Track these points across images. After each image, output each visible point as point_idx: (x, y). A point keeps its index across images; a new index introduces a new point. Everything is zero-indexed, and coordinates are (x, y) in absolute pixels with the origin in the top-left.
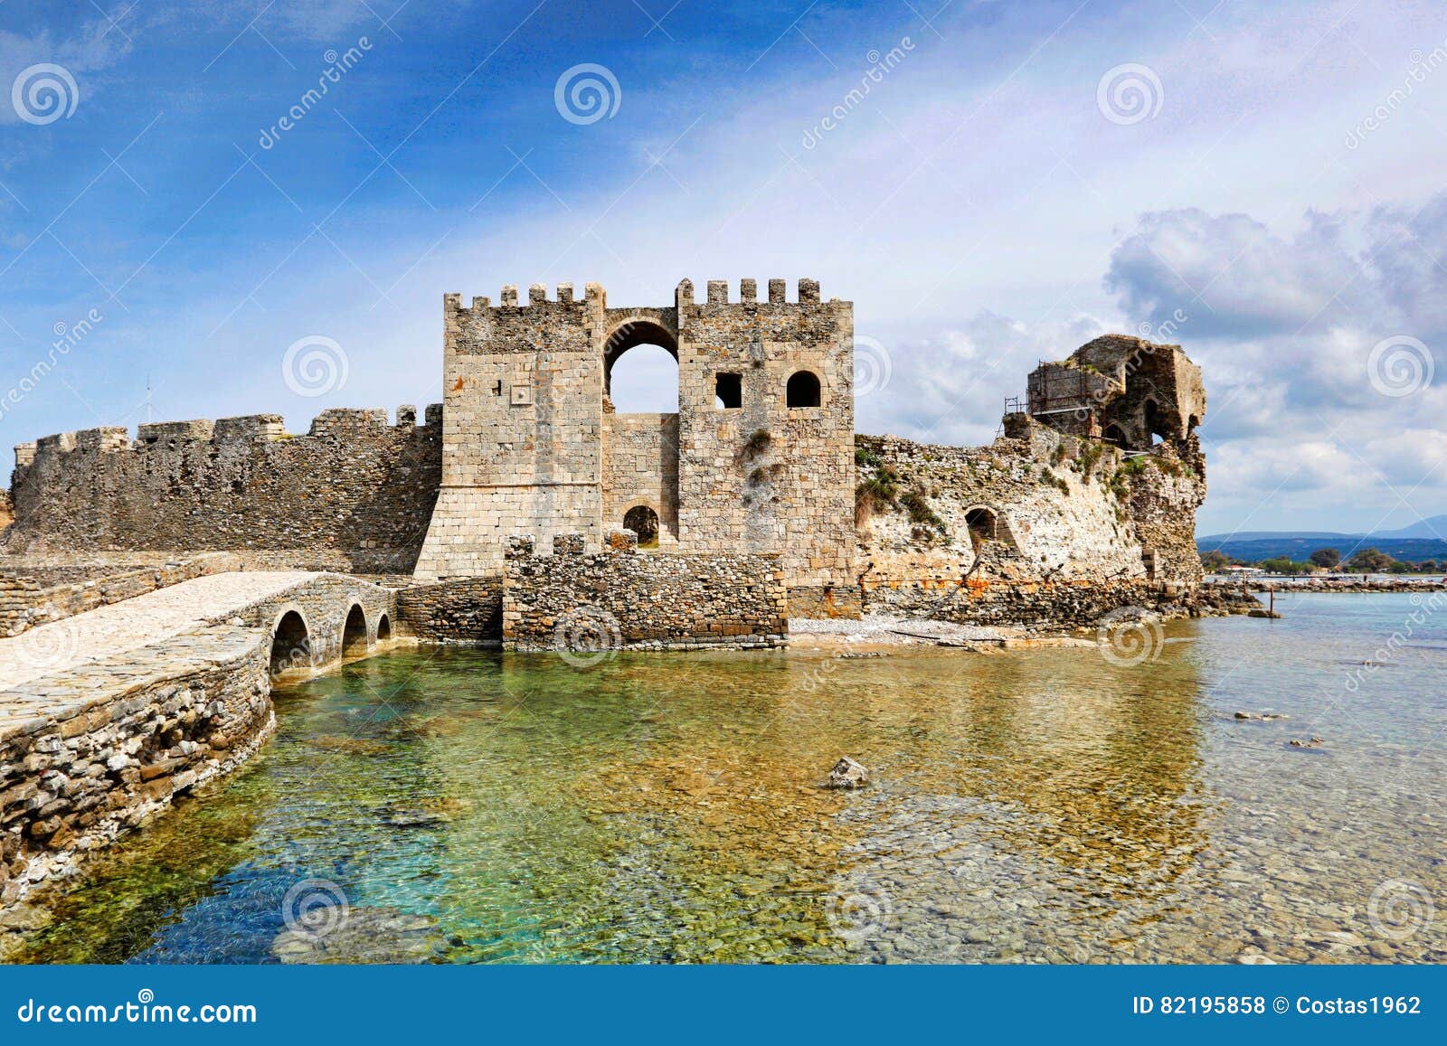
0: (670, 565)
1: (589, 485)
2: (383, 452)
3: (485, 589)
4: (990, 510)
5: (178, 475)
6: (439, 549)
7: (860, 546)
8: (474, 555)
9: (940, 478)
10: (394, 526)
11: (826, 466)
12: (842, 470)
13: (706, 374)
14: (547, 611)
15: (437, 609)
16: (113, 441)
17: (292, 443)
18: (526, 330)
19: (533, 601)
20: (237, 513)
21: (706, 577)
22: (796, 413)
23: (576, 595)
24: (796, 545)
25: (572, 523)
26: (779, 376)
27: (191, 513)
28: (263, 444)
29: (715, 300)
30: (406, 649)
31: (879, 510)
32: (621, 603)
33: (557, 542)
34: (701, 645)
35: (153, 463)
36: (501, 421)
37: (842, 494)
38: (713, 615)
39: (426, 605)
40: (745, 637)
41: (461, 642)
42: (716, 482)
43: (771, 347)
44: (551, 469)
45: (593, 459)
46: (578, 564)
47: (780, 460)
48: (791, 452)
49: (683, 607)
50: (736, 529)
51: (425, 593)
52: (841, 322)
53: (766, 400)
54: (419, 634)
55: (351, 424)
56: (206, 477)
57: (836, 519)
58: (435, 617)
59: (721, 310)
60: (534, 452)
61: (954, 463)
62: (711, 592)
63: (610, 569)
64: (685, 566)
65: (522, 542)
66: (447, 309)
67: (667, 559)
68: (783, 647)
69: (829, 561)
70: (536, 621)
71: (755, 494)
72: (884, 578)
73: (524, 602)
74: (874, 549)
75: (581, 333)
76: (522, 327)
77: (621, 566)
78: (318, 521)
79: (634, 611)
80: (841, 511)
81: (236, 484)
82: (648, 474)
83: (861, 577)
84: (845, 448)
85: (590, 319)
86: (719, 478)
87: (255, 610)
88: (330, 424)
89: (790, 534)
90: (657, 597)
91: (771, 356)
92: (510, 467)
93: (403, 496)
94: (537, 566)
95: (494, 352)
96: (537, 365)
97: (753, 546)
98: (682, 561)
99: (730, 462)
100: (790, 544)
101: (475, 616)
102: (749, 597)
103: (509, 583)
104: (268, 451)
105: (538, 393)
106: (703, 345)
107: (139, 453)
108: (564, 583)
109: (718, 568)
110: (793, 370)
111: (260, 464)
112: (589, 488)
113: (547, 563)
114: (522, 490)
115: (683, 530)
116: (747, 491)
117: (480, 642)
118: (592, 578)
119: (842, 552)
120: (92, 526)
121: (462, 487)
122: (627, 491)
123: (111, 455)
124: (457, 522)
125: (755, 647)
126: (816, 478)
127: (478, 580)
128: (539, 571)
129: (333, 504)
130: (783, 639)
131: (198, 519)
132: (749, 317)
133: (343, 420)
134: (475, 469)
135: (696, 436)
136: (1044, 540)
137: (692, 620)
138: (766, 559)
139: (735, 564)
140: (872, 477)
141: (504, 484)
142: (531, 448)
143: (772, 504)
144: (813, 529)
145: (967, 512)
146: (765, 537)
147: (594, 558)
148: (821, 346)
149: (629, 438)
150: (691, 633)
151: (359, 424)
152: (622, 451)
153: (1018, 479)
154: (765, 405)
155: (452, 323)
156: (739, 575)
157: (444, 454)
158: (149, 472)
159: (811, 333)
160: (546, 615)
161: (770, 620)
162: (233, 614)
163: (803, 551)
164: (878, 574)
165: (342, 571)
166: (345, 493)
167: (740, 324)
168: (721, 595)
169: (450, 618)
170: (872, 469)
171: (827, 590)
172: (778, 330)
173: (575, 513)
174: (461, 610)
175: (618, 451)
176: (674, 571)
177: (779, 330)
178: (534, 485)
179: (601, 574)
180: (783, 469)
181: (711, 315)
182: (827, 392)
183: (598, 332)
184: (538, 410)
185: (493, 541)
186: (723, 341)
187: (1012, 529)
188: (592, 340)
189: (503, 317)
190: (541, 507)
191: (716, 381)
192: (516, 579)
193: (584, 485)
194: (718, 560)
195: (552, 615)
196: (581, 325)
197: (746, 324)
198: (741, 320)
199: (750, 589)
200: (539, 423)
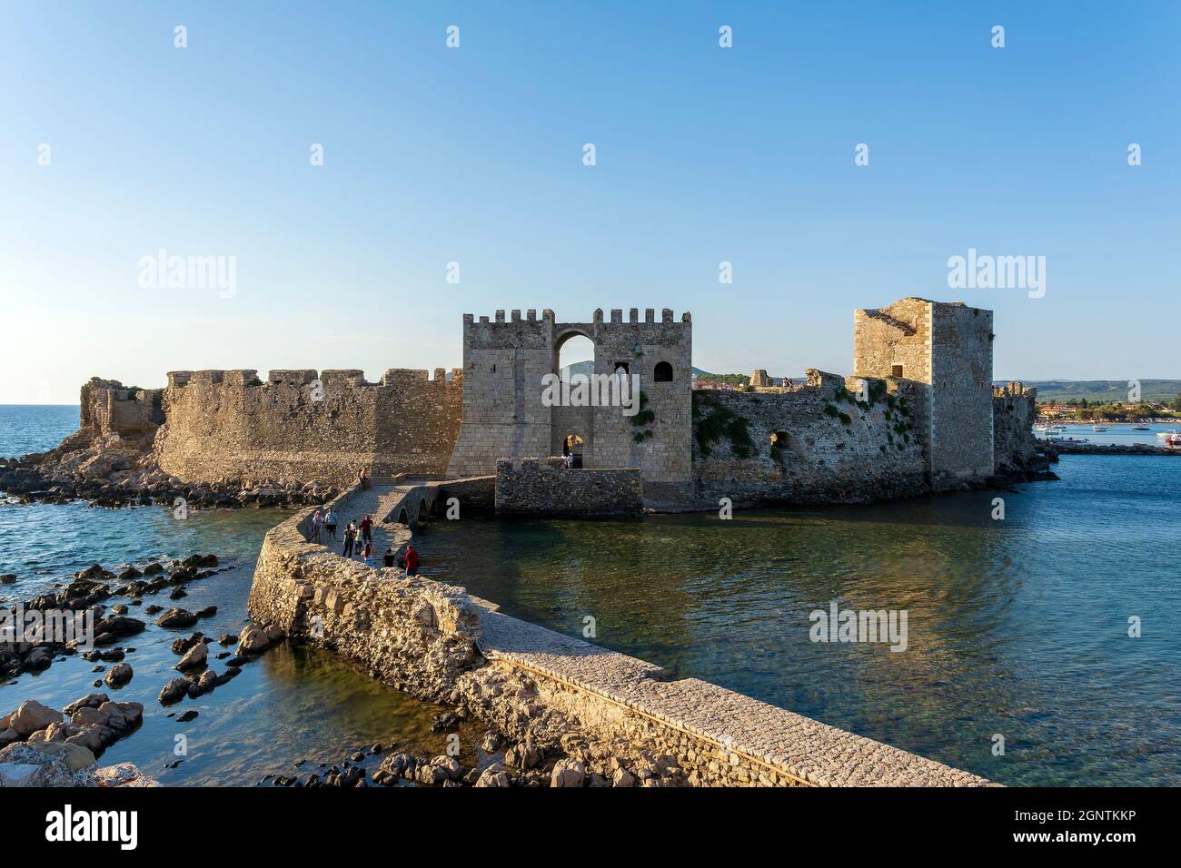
0: (581, 476)
1: (544, 424)
2: (426, 396)
4: (790, 432)
5: (295, 404)
6: (460, 459)
8: (480, 463)
10: (433, 440)
11: (675, 415)
12: (685, 417)
13: (609, 359)
14: (518, 499)
15: (461, 495)
17: (370, 389)
18: (509, 337)
19: (511, 494)
20: (335, 430)
21: (600, 482)
22: (659, 385)
23: (533, 492)
25: (534, 445)
26: (650, 363)
28: (352, 389)
29: (615, 321)
31: (714, 435)
32: (555, 496)
33: (524, 463)
35: (279, 396)
36: (495, 388)
37: (684, 431)
43: (645, 348)
44: (524, 414)
45: (546, 409)
46: (534, 475)
48: (656, 407)
49: (588, 498)
50: (626, 450)
52: (685, 333)
53: (643, 377)
55: (407, 379)
56: (314, 407)
57: (681, 445)
59: (618, 327)
60: (514, 405)
62: (602, 490)
63: (550, 478)
65: (506, 463)
66: (465, 323)
67: (580, 473)
69: (677, 467)
70: (512, 504)
73: (506, 494)
75: (540, 339)
76: (507, 335)
77: (555, 476)
79: (562, 499)
80: (684, 440)
81: (334, 413)
84: (686, 405)
85: (545, 331)
89: (655, 453)
91: (646, 353)
92: (500, 413)
93: (438, 423)
94: (513, 476)
95: (492, 348)
96: (515, 356)
97: (635, 458)
98: (587, 474)
100: (655, 458)
101: (480, 499)
102: (622, 492)
103: (498, 484)
104: (355, 393)
105: (516, 372)
106: (608, 346)
107: (269, 389)
108: (527, 484)
109: (606, 478)
111: (350, 401)
113: (518, 475)
114: (507, 426)
115: (596, 450)
118: (541, 483)
119: (684, 462)
121: (474, 424)
122: (565, 427)
123: (250, 390)
124: (470, 444)
126: (670, 422)
132: (633, 331)
133: (402, 376)
134: (480, 413)
136: (823, 451)
137: (592, 504)
138: (632, 473)
139: (615, 475)
141: (497, 423)
142: (512, 403)
144: (668, 450)
146: (641, 454)
147: (542, 472)
148: (674, 347)
151: (412, 380)
153: (810, 412)
155: (468, 331)
156: (617, 481)
158: (276, 402)
159: (668, 340)
161: (633, 504)
163: (662, 462)
164: (711, 473)
167: (628, 335)
168: (607, 492)
169: (467, 500)
173: (536, 440)
174: (473, 495)
176: (583, 479)
177: (650, 338)
178: (514, 424)
179: (546, 480)
181: (613, 330)
182: (676, 375)
183: (549, 339)
184: (516, 381)
185: (491, 455)
186: (619, 344)
187: (801, 444)
188: (546, 343)
189: (496, 329)
190: (518, 436)
191: (615, 367)
192: (502, 482)
193: (541, 424)
194: (606, 473)
195: (521, 501)
196: (540, 334)
197: (632, 335)
198: (629, 332)
199: (623, 488)
200: (517, 389)
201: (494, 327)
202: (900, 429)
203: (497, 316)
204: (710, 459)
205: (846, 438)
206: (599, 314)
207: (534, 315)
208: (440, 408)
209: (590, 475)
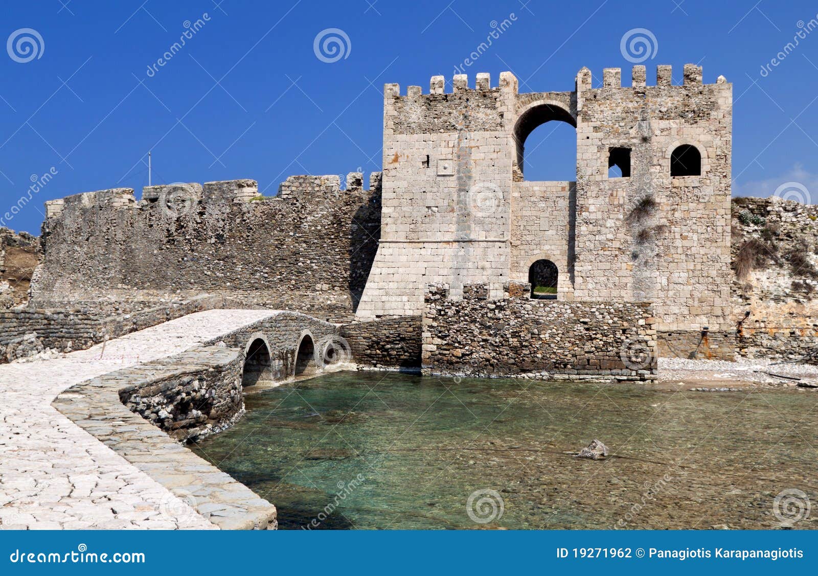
0: (557, 310)
1: (500, 241)
2: (336, 211)
3: (410, 326)
5: (173, 228)
6: (377, 292)
7: (741, 296)
8: (405, 298)
10: (344, 272)
11: (704, 227)
12: (720, 230)
13: (600, 148)
14: (457, 345)
15: (372, 341)
16: (123, 200)
17: (263, 204)
18: (450, 113)
19: (446, 336)
20: (219, 260)
21: (587, 320)
22: (679, 181)
23: (480, 333)
24: (677, 294)
25: (485, 273)
26: (664, 150)
27: (183, 259)
28: (240, 205)
29: (609, 85)
30: (348, 372)
31: (760, 265)
32: (516, 340)
33: (466, 289)
34: (582, 377)
35: (153, 218)
36: (428, 189)
37: (719, 251)
38: (592, 352)
39: (364, 338)
40: (620, 372)
41: (391, 369)
42: (608, 240)
43: (657, 125)
44: (469, 227)
45: (504, 220)
46: (482, 307)
47: (664, 221)
48: (673, 214)
49: (567, 344)
50: (624, 280)
51: (364, 328)
52: (720, 102)
53: (652, 170)
54: (359, 361)
55: (310, 189)
56: (194, 230)
57: (714, 273)
58: (371, 347)
59: (615, 94)
60: (455, 214)
62: (591, 333)
63: (508, 312)
64: (569, 311)
65: (438, 289)
66: (387, 97)
67: (554, 305)
68: (652, 381)
69: (706, 309)
70: (448, 352)
71: (641, 251)
72: (762, 325)
73: (439, 337)
74: (754, 300)
76: (447, 111)
77: (516, 310)
78: (282, 267)
79: (526, 346)
80: (718, 266)
81: (219, 237)
82: (550, 232)
83: (740, 323)
84: (722, 212)
85: (503, 103)
86: (610, 236)
87: (234, 337)
88: (294, 189)
89: (671, 286)
90: (545, 336)
91: (658, 132)
92: (436, 226)
94: (449, 308)
95: (424, 131)
96: (458, 143)
98: (567, 307)
99: (619, 223)
100: (671, 293)
101: (402, 348)
103: (428, 322)
104: (245, 210)
105: (459, 165)
106: (598, 124)
107: (143, 210)
108: (472, 322)
109: (597, 313)
110: (677, 144)
111: (238, 221)
112: (500, 244)
113: (457, 306)
114: (445, 245)
115: (578, 280)
116: (633, 248)
117: (404, 369)
118: (493, 319)
119: (718, 301)
120: (105, 268)
121: (397, 242)
122: (532, 247)
123: (121, 212)
124: (391, 271)
125: (628, 380)
126: (695, 237)
127: (405, 318)
128: (451, 312)
129: (295, 254)
130: (652, 373)
131: (188, 264)
132: (638, 99)
133: (304, 185)
134: (407, 227)
135: (591, 201)
137: (574, 356)
138: (639, 307)
139: (612, 310)
140: (755, 236)
141: (430, 240)
142: (453, 211)
143: (656, 258)
144: (692, 281)
146: (649, 288)
147: (495, 303)
148: (702, 123)
149: (534, 202)
150: (574, 367)
151: (317, 189)
152: (528, 213)
154: (651, 174)
155: (391, 108)
156: (616, 319)
157: (382, 215)
158: (151, 226)
159: (694, 112)
160: (456, 348)
162: (219, 339)
163: (683, 300)
164: (756, 321)
165: (301, 309)
166: (304, 245)
167: (630, 105)
168: (599, 336)
169: (383, 349)
170: (756, 228)
171: (704, 334)
172: (664, 109)
173: (487, 265)
174: (392, 342)
175: (525, 213)
176: (560, 315)
177: (666, 109)
178: (455, 241)
179: (500, 316)
180: (666, 230)
181: (606, 98)
182: (706, 163)
183: (510, 115)
185: (421, 287)
186: (617, 121)
188: (505, 122)
189: (431, 103)
190: (460, 259)
191: (608, 154)
192: (433, 318)
193: (496, 241)
194: (598, 307)
195: (461, 348)
196: (495, 108)
197: (636, 105)
198: (632, 102)
199: (624, 331)
200: (460, 190)
201: (430, 101)
209: (572, 309)
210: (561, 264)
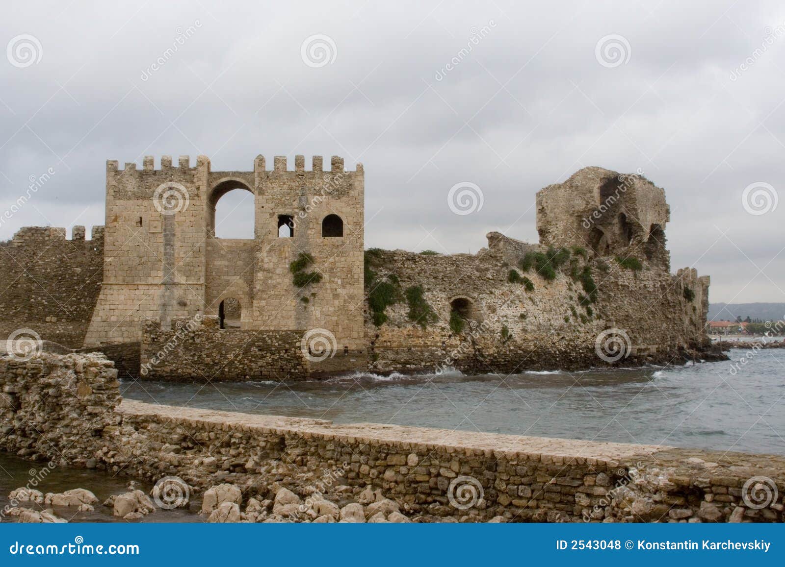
0: (239, 337)
1: (197, 284)
2: (63, 257)
3: (130, 350)
4: (468, 298)
6: (101, 324)
8: (124, 329)
9: (434, 278)
10: (69, 307)
11: (346, 274)
12: (356, 276)
13: (272, 215)
14: (166, 363)
18: (158, 185)
21: (260, 344)
22: (328, 240)
25: (186, 309)
26: (317, 217)
29: (278, 168)
32: (209, 359)
33: (173, 322)
37: (356, 292)
38: (264, 366)
42: (277, 283)
44: (173, 274)
45: (200, 268)
47: (318, 269)
48: (323, 264)
49: (246, 361)
50: (290, 313)
52: (356, 184)
53: (309, 232)
55: (41, 238)
57: (352, 307)
59: (282, 175)
60: (162, 263)
61: (446, 268)
62: (263, 353)
63: (204, 339)
64: (247, 337)
65: (152, 322)
66: (108, 170)
67: (237, 333)
69: (348, 333)
70: (160, 369)
72: (389, 344)
75: (193, 188)
76: (156, 183)
77: (210, 337)
79: (217, 363)
80: (355, 302)
83: (372, 343)
84: (359, 263)
85: (199, 179)
86: (279, 281)
88: (27, 238)
90: (231, 356)
92: (147, 272)
93: (76, 287)
94: (161, 337)
95: (138, 198)
97: (300, 323)
98: (246, 334)
99: (285, 271)
100: (323, 323)
102: (286, 355)
103: (144, 347)
105: (165, 225)
106: (270, 197)
109: (267, 339)
110: (326, 214)
112: (197, 287)
113: (167, 335)
114: (154, 287)
115: (256, 313)
116: (295, 290)
118: (193, 344)
121: (116, 284)
122: (221, 288)
124: (113, 307)
126: (340, 281)
127: (125, 344)
128: (161, 340)
129: (28, 291)
132: (299, 180)
133: (35, 235)
134: (124, 273)
135: (265, 255)
136: (505, 318)
137: (251, 369)
138: (296, 333)
139: (278, 336)
141: (143, 283)
142: (160, 260)
143: (312, 298)
144: (338, 313)
145: (451, 301)
146: (307, 318)
147: (194, 332)
148: (344, 199)
149: (223, 255)
151: (47, 238)
152: (218, 263)
153: (491, 277)
154: (308, 236)
155: (111, 179)
156: (280, 342)
157: (105, 262)
159: (338, 191)
160: (166, 365)
161: (298, 369)
163: (331, 327)
164: (385, 341)
167: (293, 184)
168: (269, 355)
170: (386, 272)
171: (345, 352)
173: (188, 303)
175: (216, 263)
177: (318, 188)
178: (162, 284)
179: (198, 341)
181: (276, 178)
182: (347, 228)
183: (204, 188)
184: (165, 236)
185: (136, 319)
186: (284, 195)
187: (482, 312)
188: (200, 193)
189: (144, 177)
190: (166, 298)
191: (278, 220)
192: (148, 344)
193: (194, 284)
194: (268, 334)
195: (169, 366)
196: (193, 183)
197: (297, 184)
198: (294, 181)
199: (286, 351)
200: (166, 245)
201: (143, 175)
202: (583, 301)
203: (145, 163)
204: (384, 326)
205: (529, 306)
206: (261, 161)
207: (187, 161)
208: (79, 270)
209: (250, 336)
210: (244, 301)
